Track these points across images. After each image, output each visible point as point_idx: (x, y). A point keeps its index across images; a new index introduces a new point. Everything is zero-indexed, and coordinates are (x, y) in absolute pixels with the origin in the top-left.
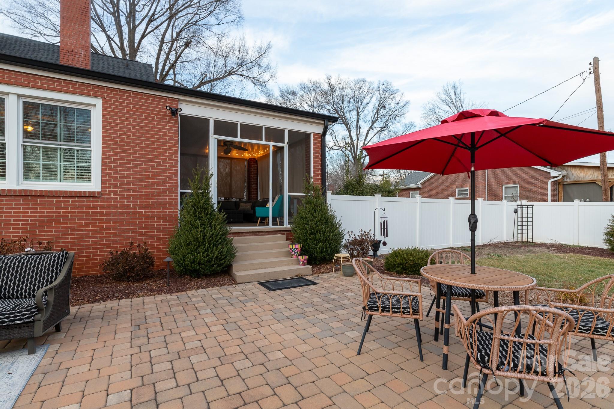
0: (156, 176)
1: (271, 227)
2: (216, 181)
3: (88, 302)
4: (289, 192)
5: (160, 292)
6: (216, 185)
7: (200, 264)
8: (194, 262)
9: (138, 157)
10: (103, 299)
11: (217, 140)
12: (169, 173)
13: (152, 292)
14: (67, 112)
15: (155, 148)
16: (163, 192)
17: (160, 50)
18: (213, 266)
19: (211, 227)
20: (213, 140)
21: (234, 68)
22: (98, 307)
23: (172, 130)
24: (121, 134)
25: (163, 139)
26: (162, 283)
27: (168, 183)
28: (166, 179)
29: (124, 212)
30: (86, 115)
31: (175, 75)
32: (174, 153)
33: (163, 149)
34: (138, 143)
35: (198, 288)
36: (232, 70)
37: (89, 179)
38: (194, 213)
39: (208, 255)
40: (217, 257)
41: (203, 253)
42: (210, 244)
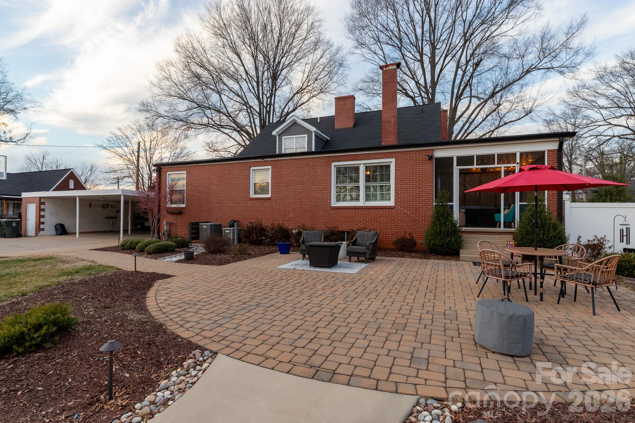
0: (421, 196)
1: (502, 229)
2: (458, 197)
3: (386, 256)
4: (520, 202)
5: (416, 257)
6: (458, 199)
7: (438, 246)
8: (434, 245)
9: (412, 186)
10: (391, 256)
11: (458, 170)
12: (428, 194)
13: (412, 257)
14: (381, 167)
15: (420, 180)
16: (424, 205)
17: (455, 76)
18: (445, 248)
19: (445, 225)
20: (456, 169)
21: (532, 65)
22: (388, 258)
23: (429, 168)
24: (403, 175)
25: (424, 174)
26: (418, 255)
27: (427, 200)
28: (426, 198)
29: (404, 216)
30: (388, 167)
31: (471, 90)
32: (430, 182)
33: (425, 180)
34: (411, 179)
35: (435, 259)
36: (530, 68)
37: (389, 199)
38: (437, 217)
39: (442, 242)
40: (448, 243)
41: (440, 240)
42: (443, 235)
